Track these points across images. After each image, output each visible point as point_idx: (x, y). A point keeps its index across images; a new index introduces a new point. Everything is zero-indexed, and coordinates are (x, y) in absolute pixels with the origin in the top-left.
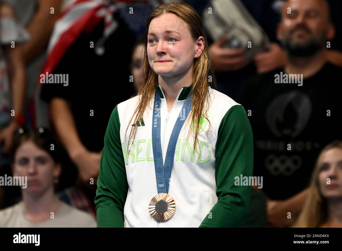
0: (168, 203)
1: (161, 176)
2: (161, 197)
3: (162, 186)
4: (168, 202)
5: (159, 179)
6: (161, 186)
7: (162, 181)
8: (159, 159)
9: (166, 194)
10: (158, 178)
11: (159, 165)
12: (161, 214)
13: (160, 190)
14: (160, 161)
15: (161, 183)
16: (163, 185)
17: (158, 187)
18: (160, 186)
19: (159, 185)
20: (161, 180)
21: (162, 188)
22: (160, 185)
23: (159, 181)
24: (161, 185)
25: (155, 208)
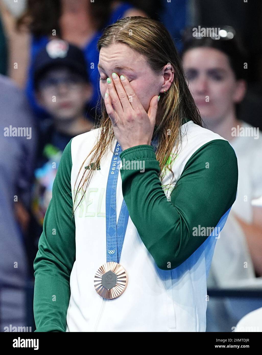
0: (118, 276)
1: (113, 240)
2: (110, 267)
3: (113, 253)
4: (118, 274)
5: (110, 244)
6: (111, 253)
7: (113, 246)
8: (113, 216)
9: (116, 263)
10: (109, 242)
11: (111, 225)
12: (108, 290)
13: (110, 258)
14: (112, 220)
15: (111, 249)
16: (114, 251)
17: (107, 253)
18: (110, 253)
19: (109, 252)
20: (112, 245)
21: (112, 255)
22: (110, 252)
23: (109, 247)
24: (111, 251)
25: (101, 282)
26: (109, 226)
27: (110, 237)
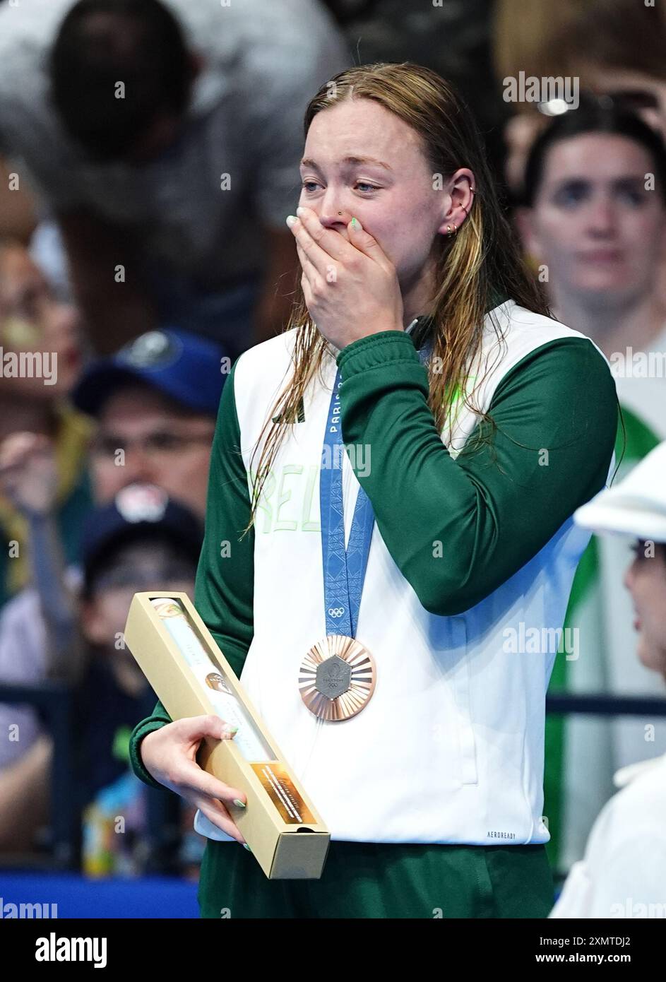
0: (353, 667)
1: (338, 584)
2: (333, 646)
3: (339, 615)
4: (352, 664)
5: (332, 593)
6: (337, 614)
7: (339, 599)
8: (336, 530)
9: (349, 639)
10: (330, 589)
11: (333, 550)
12: (332, 699)
13: (334, 626)
14: (336, 538)
15: (336, 605)
16: (342, 610)
17: (328, 616)
18: (334, 615)
19: (331, 612)
20: (336, 596)
21: (337, 620)
22: (334, 612)
23: (331, 603)
24: (336, 611)
25: (314, 682)
26: (330, 554)
27: (332, 579)
